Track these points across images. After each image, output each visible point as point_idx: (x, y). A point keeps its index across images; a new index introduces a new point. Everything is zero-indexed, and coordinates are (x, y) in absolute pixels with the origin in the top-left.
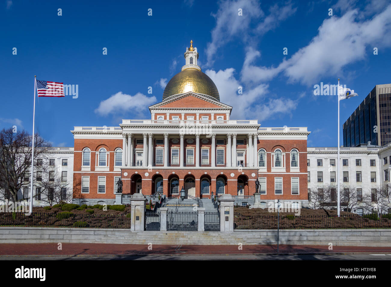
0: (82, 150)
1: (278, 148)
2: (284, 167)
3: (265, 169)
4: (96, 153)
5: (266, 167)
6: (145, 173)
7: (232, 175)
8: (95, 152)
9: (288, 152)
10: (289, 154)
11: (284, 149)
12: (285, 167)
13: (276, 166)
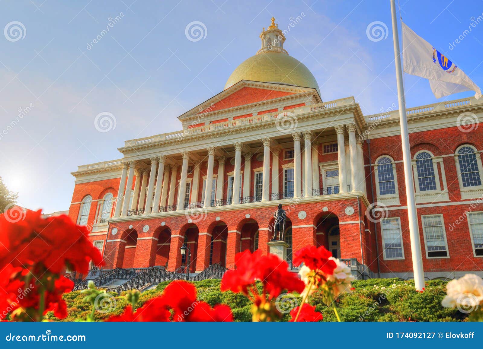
0: (80, 200)
1: (423, 149)
2: (442, 189)
3: (395, 198)
4: (99, 203)
5: (397, 194)
6: (143, 226)
7: (302, 215)
8: (97, 200)
9: (448, 154)
10: (452, 159)
11: (437, 150)
12: (446, 189)
13: (421, 189)
